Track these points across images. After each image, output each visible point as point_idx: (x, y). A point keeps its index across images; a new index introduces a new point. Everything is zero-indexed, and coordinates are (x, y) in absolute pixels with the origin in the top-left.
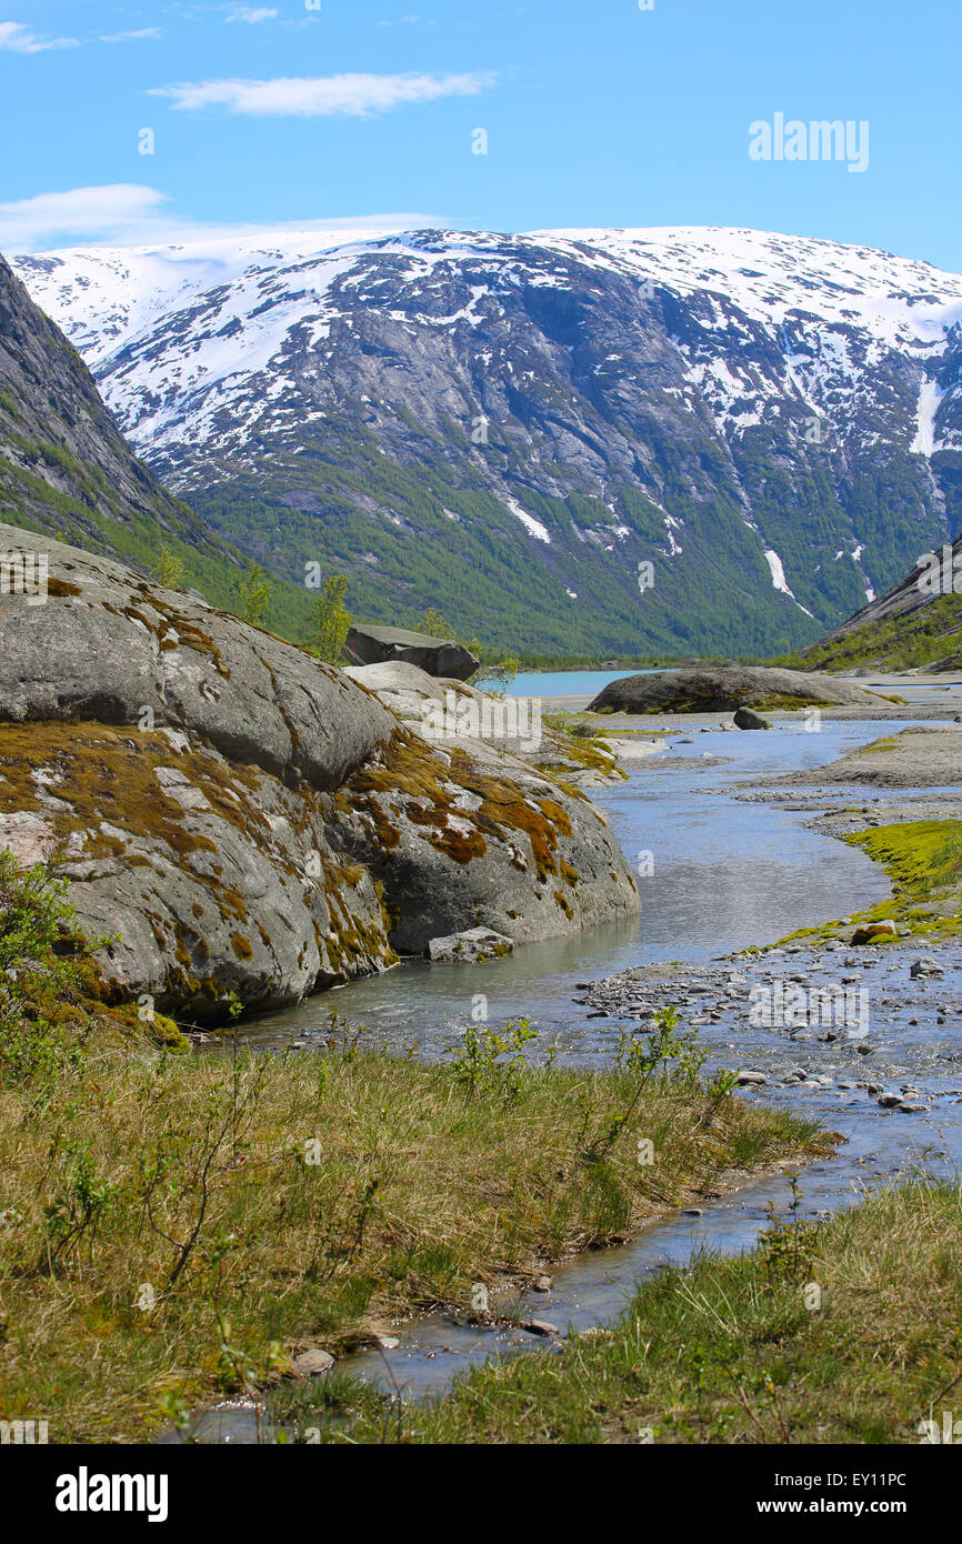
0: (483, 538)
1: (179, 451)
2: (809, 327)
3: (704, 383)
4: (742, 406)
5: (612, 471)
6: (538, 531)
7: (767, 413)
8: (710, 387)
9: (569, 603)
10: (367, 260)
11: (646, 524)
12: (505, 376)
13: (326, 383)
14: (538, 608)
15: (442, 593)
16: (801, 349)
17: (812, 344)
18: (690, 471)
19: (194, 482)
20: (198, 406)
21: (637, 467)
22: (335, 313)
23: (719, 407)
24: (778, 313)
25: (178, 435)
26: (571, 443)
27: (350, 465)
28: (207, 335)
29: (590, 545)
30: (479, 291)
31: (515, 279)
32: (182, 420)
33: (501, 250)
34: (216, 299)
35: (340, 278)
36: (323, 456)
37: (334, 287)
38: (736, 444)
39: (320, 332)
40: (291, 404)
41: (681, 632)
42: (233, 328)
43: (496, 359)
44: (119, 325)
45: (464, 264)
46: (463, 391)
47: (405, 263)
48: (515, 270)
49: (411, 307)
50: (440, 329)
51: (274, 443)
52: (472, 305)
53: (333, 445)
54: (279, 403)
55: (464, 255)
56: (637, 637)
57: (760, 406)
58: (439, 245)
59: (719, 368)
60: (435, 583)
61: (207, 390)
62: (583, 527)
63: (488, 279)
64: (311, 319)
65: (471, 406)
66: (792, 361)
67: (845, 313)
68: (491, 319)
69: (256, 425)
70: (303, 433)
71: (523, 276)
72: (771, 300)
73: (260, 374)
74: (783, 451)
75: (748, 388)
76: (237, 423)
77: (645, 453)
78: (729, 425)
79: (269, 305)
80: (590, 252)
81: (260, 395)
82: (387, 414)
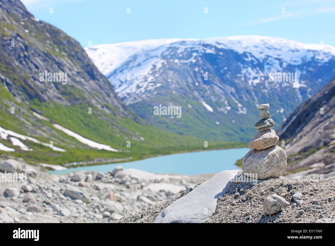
0: (197, 111)
1: (129, 94)
2: (270, 59)
3: (246, 73)
4: (255, 78)
5: (226, 94)
6: (210, 109)
7: (261, 80)
8: (248, 74)
9: (217, 125)
10: (169, 48)
11: (234, 106)
12: (201, 74)
13: (161, 77)
14: (210, 126)
15: (189, 124)
16: (268, 64)
17: (270, 63)
18: (244, 93)
19: (132, 101)
20: (132, 83)
21: (232, 93)
22: (163, 61)
23: (250, 78)
24: (263, 56)
25: (128, 91)
26: (216, 88)
27: (167, 96)
28: (133, 67)
29: (221, 112)
30: (195, 54)
31: (203, 51)
32: (129, 87)
33: (200, 44)
34: (135, 57)
35: (163, 53)
36: (161, 94)
37: (162, 55)
38: (254, 87)
39: (159, 66)
40: (154, 82)
41: (242, 130)
42: (139, 65)
43: (199, 70)
44: (113, 63)
45: (191, 48)
46: (192, 77)
47: (178, 49)
48: (203, 49)
49: (180, 59)
50: (186, 64)
51: (150, 92)
52: (193, 57)
53: (163, 92)
54: (151, 82)
55: (191, 46)
56: (232, 132)
57: (259, 78)
58: (185, 44)
59: (250, 69)
60: (187, 122)
61: (134, 80)
62: (220, 107)
63: (197, 51)
64: (157, 62)
65: (194, 81)
66: (266, 67)
67: (278, 55)
68: (198, 60)
69: (146, 88)
70: (156, 89)
71: (205, 50)
72: (261, 53)
73: (146, 76)
74: (265, 88)
75: (256, 73)
76: (141, 87)
77: (233, 90)
78: (252, 83)
79: (147, 59)
80: (219, 44)
81: (146, 81)
82: (175, 84)
